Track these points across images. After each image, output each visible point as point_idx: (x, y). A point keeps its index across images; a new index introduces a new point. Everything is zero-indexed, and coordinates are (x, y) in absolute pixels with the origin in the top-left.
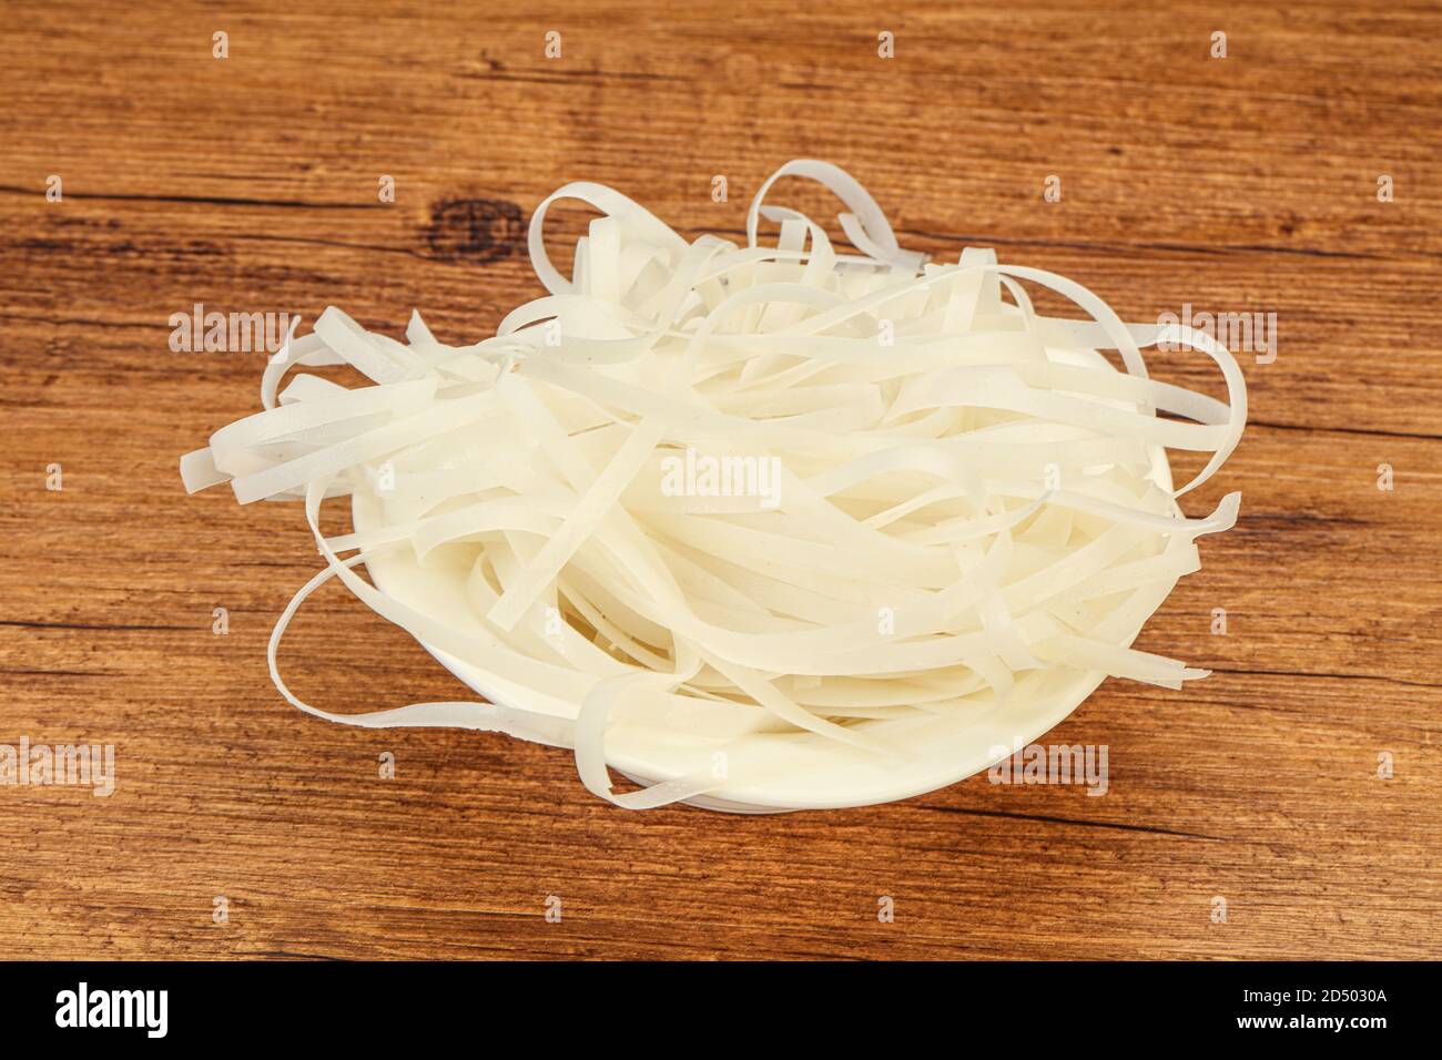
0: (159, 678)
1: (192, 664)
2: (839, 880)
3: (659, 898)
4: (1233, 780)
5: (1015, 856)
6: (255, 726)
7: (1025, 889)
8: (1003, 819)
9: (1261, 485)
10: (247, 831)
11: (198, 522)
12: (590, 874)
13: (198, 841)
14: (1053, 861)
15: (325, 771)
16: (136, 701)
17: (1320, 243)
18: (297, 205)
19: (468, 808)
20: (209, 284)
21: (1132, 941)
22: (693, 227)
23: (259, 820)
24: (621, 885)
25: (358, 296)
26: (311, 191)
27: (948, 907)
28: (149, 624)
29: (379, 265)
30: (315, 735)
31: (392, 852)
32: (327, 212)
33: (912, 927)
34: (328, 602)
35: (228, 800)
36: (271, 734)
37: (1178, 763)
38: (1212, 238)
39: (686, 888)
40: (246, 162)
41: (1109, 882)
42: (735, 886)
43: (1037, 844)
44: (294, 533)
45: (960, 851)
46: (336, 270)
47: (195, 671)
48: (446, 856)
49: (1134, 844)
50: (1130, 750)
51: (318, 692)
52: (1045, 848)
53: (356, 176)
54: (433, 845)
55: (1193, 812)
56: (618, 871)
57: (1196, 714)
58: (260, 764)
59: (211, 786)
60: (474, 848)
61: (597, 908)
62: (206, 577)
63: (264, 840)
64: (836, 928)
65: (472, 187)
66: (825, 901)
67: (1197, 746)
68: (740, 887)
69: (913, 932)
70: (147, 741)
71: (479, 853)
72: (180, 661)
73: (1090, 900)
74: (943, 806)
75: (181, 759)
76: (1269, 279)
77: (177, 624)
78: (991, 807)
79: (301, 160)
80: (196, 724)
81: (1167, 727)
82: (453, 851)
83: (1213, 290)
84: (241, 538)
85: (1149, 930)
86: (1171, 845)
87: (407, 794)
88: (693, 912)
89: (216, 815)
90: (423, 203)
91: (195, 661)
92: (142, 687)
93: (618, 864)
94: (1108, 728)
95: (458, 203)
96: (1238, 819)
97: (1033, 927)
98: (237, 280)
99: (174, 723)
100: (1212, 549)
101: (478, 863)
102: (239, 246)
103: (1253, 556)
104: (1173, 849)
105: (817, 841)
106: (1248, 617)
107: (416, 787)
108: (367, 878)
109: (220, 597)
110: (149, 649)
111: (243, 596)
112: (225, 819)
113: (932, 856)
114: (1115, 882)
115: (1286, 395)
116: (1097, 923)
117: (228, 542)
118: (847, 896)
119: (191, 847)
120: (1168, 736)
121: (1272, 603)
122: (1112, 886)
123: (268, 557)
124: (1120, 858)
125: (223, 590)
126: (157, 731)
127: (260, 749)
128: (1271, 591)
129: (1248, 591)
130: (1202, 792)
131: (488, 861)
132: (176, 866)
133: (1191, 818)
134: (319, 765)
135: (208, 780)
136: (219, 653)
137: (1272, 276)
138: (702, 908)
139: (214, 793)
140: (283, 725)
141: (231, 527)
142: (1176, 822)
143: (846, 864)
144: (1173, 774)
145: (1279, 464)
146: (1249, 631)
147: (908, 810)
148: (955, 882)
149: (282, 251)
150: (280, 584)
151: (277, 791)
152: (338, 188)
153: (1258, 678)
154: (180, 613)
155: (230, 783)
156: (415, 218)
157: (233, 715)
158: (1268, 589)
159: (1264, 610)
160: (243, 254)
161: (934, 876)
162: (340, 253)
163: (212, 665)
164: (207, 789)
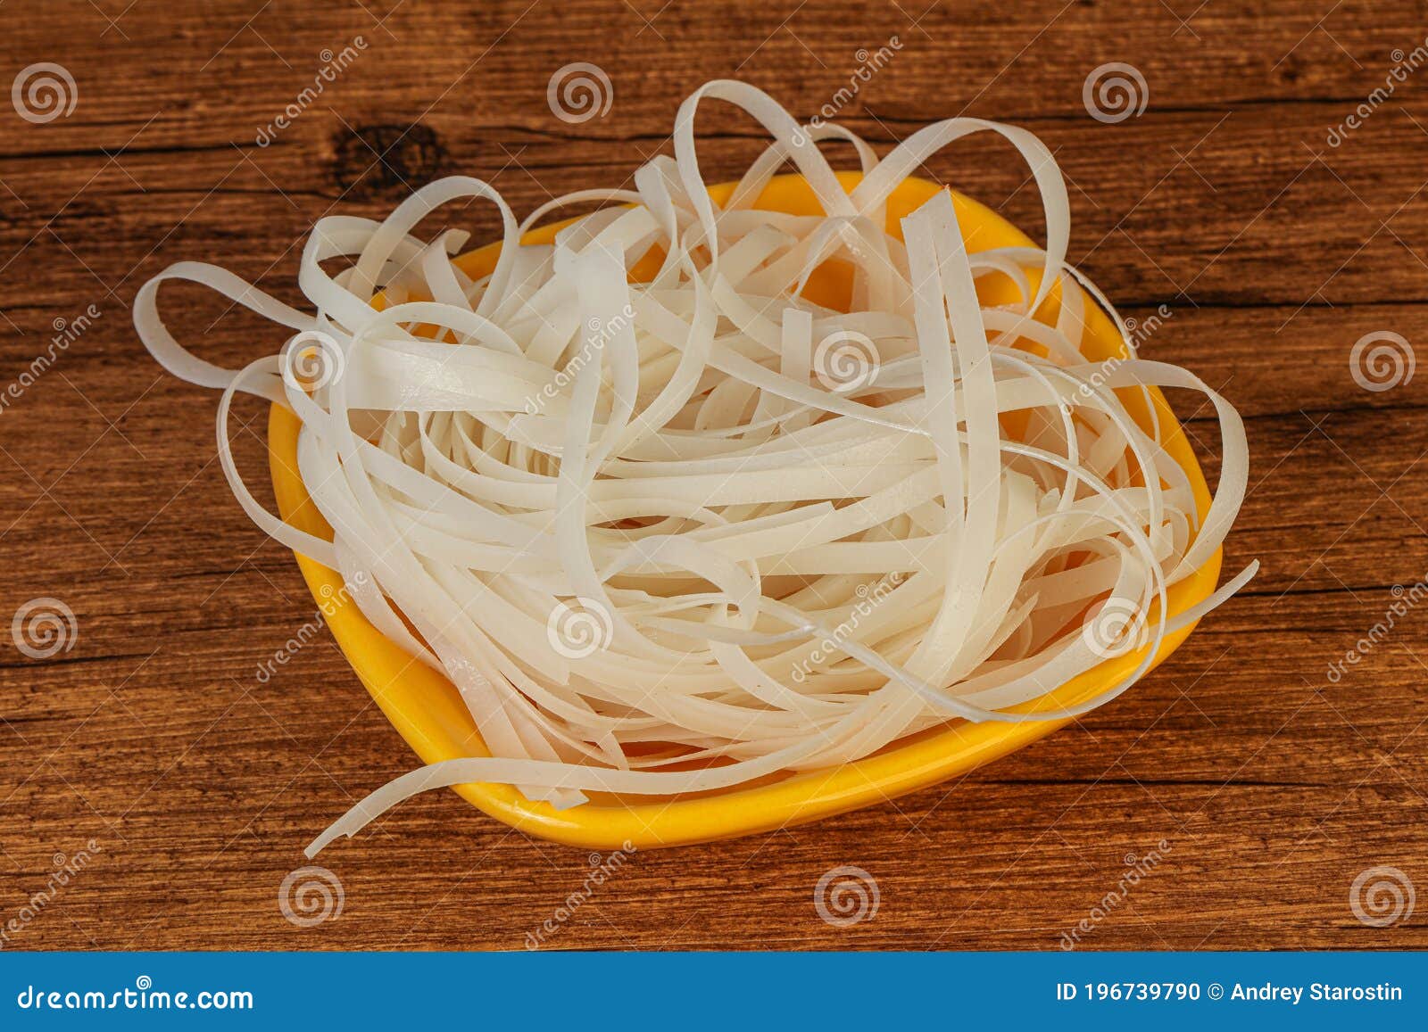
0: (112, 717)
1: (147, 697)
2: (906, 875)
3: (709, 916)
4: (1324, 717)
5: (1097, 827)
6: (228, 762)
7: (1114, 865)
8: (1077, 787)
9: (1305, 374)
10: (238, 885)
11: (127, 532)
12: (629, 896)
13: (185, 902)
14: (1139, 829)
15: (315, 806)
16: (90, 746)
17: (1329, 88)
18: (181, 150)
19: (482, 833)
20: (96, 251)
21: (1240, 912)
22: (629, 134)
23: (250, 870)
24: (665, 905)
25: (267, 250)
26: (193, 132)
27: (1031, 893)
28: (90, 655)
29: (283, 211)
30: (298, 766)
31: (405, 893)
32: (214, 155)
33: (996, 921)
34: (288, 610)
35: (212, 850)
36: (247, 769)
37: (1261, 703)
38: (1209, 93)
39: (738, 901)
40: (115, 105)
41: (1205, 847)
42: (793, 894)
43: (1119, 811)
44: (237, 534)
45: (1037, 829)
46: (237, 222)
47: (153, 705)
48: (465, 892)
49: (1226, 800)
50: (1205, 694)
51: (294, 717)
52: (1129, 816)
53: (242, 110)
54: (449, 879)
55: (1285, 758)
56: (660, 890)
57: (1271, 645)
58: (241, 806)
59: (189, 837)
60: (495, 879)
61: (642, 934)
62: (147, 593)
63: (259, 893)
64: (911, 931)
65: (374, 110)
66: (895, 901)
67: (1279, 680)
68: (799, 894)
69: (997, 927)
70: (110, 791)
71: (501, 884)
72: (132, 695)
73: (1187, 869)
74: (1010, 778)
75: (151, 809)
76: (1278, 136)
77: (122, 652)
78: (1061, 775)
79: (177, 97)
80: (161, 767)
81: (1243, 663)
82: (473, 885)
83: (1218, 153)
84: (178, 545)
85: (1257, 898)
86: (1267, 798)
87: (412, 824)
88: (751, 928)
89: (201, 870)
90: (322, 135)
91: (149, 693)
92: (94, 730)
93: (660, 883)
94: (1178, 671)
95: (362, 131)
96: (1336, 761)
97: (1129, 908)
98: (127, 244)
99: (137, 767)
100: (1261, 453)
101: (502, 896)
102: (122, 204)
103: (1309, 456)
104: (1270, 802)
105: (876, 833)
106: (1313, 527)
107: (420, 815)
108: (382, 926)
109: (165, 615)
110: (95, 683)
111: (192, 613)
112: (212, 873)
113: (1005, 837)
114: (1212, 846)
115: (1316, 269)
116: (1198, 895)
117: (163, 551)
118: (919, 892)
119: (179, 908)
120: (1245, 673)
121: (1337, 509)
122: (1209, 852)
123: (213, 564)
124: (1214, 819)
125: (168, 607)
126: (119, 778)
127: (238, 789)
128: (1333, 496)
129: (1308, 497)
130: (1292, 734)
131: (513, 892)
132: (165, 932)
133: (1285, 765)
134: (308, 800)
135: (186, 830)
136: (175, 681)
137: (1281, 131)
138: (759, 922)
139: (195, 844)
140: (260, 757)
141: (166, 533)
142: (1268, 770)
143: (912, 855)
144: (1257, 717)
145: (1321, 348)
146: (1317, 544)
147: (970, 787)
148: (1036, 864)
149: (172, 206)
150: (230, 595)
151: (265, 835)
152: (225, 125)
153: (1336, 597)
154: (124, 639)
155: (211, 830)
156: (316, 153)
157: (201, 751)
158: (1330, 493)
159: (1328, 517)
160: (129, 212)
161: (1009, 860)
162: (238, 201)
163: (168, 695)
164: (185, 840)
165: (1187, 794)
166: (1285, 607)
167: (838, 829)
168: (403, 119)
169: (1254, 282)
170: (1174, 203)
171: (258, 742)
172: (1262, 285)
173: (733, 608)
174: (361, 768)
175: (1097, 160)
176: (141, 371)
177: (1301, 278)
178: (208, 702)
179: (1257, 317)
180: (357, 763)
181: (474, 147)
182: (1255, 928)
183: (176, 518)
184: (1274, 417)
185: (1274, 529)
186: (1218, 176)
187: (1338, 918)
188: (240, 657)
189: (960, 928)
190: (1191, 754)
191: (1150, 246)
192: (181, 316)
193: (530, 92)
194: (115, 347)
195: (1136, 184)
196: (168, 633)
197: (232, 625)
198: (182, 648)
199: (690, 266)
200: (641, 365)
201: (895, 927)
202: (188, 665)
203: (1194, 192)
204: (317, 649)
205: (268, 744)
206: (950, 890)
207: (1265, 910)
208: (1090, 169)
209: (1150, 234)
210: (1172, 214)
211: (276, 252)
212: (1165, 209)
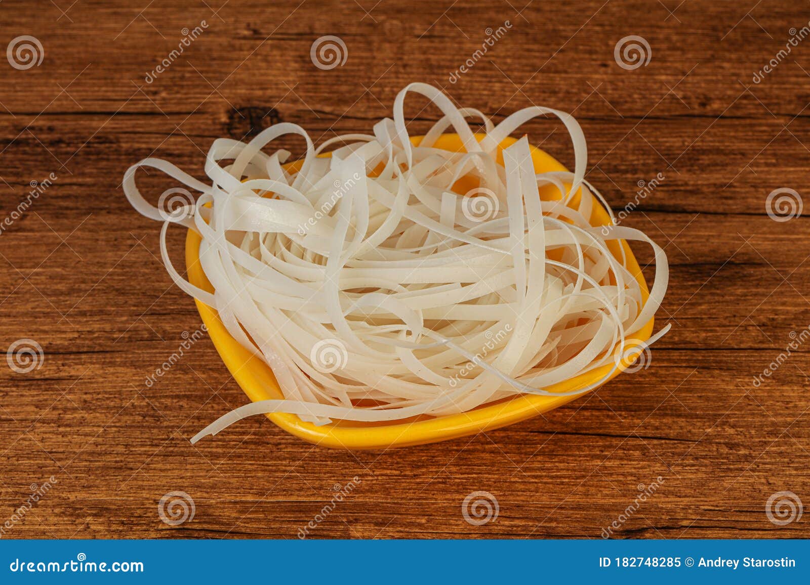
0: (101, 380)
1: (119, 371)
2: (489, 474)
3: (391, 488)
4: (702, 409)
5: (585, 456)
6: (157, 404)
7: (593, 474)
8: (577, 436)
9: (702, 246)
10: (158, 462)
11: (114, 293)
12: (351, 477)
13: (131, 469)
16: (89, 393)
17: (722, 111)
18: (153, 114)
19: (280, 444)
20: (108, 160)
21: (655, 500)
22: (374, 117)
23: (164, 456)
24: (369, 482)
25: (192, 163)
26: (159, 106)
27: (551, 486)
28: (92, 350)
30: (191, 407)
31: (240, 470)
32: (169, 117)
33: (533, 498)
35: (146, 445)
36: (166, 408)
37: (671, 401)
38: (663, 111)
39: (405, 482)
40: (122, 91)
41: (638, 468)
42: (433, 480)
43: (597, 449)
45: (555, 455)
46: (178, 149)
47: (122, 375)
48: (271, 471)
49: (650, 446)
50: (643, 395)
51: (190, 384)
52: (602, 451)
53: (184, 96)
54: (263, 465)
55: (681, 428)
56: (367, 475)
57: (678, 374)
58: (162, 425)
59: (135, 438)
60: (285, 466)
61: (357, 495)
62: (122, 322)
63: (168, 467)
65: (249, 100)
66: (483, 486)
67: (680, 391)
69: (533, 501)
70: (98, 415)
71: (288, 468)
72: (112, 370)
73: (629, 478)
75: (118, 424)
76: (695, 133)
77: (108, 349)
78: (569, 430)
79: (153, 89)
80: (124, 405)
81: (663, 382)
82: (274, 468)
83: (665, 139)
84: (139, 300)
85: (663, 494)
86: (671, 446)
87: (246, 437)
88: (411, 495)
89: (140, 454)
90: (222, 110)
91: (120, 369)
92: (92, 385)
93: (367, 471)
94: (630, 384)
95: (242, 109)
96: (707, 430)
97: (599, 495)
98: (123, 157)
99: (112, 404)
101: (288, 474)
102: (122, 138)
103: (702, 285)
104: (672, 448)
105: (476, 453)
106: (702, 319)
107: (250, 433)
108: (228, 485)
109: (130, 333)
110: (94, 364)
111: (143, 332)
112: (145, 456)
113: (540, 458)
114: (642, 468)
115: (711, 196)
116: (634, 491)
117: (132, 303)
118: (495, 482)
119: (128, 472)
120: (664, 387)
121: (714, 311)
122: (641, 470)
123: (154, 310)
124: (644, 455)
125: (132, 329)
126: (103, 409)
127: (161, 417)
128: (713, 304)
129: (700, 304)
130: (686, 416)
131: (294, 472)
132: (121, 483)
133: (681, 431)
134: (195, 424)
135: (134, 435)
136: (133, 365)
137: (697, 130)
138: (415, 493)
139: (138, 442)
140: (172, 403)
141: (133, 294)
142: (672, 433)
143: (493, 465)
144: (668, 407)
145: (711, 234)
146: (703, 327)
147: (524, 434)
148: (554, 472)
149: (146, 140)
150: (163, 325)
151: (173, 439)
152: (175, 104)
153: (711, 352)
154: (109, 343)
155: (146, 436)
156: (219, 119)
157: (144, 398)
158: (711, 303)
159: (710, 314)
160: (124, 142)
161: (542, 469)
162: (179, 139)
163: (130, 371)
164: (133, 440)
165: (632, 442)
166: (685, 356)
168: (263, 105)
169: (679, 201)
170: (642, 162)
171: (172, 395)
172: (684, 202)
173: (409, 333)
175: (605, 139)
176: (126, 217)
177: (703, 200)
179: (680, 218)
180: (220, 407)
182: (662, 508)
183: (138, 287)
184: (685, 265)
185: (682, 318)
186: (665, 150)
187: (703, 505)
189: (514, 501)
190: (634, 423)
191: (629, 182)
192: (147, 192)
193: (326, 95)
194: (114, 205)
195: (623, 152)
196: (131, 341)
198: (138, 349)
199: (398, 170)
200: (370, 217)
202: (140, 357)
203: (652, 157)
204: (204, 352)
205: (177, 396)
206: (511, 482)
207: (667, 499)
208: (601, 144)
209: (629, 176)
210: (640, 167)
211: (196, 164)
212: (638, 165)
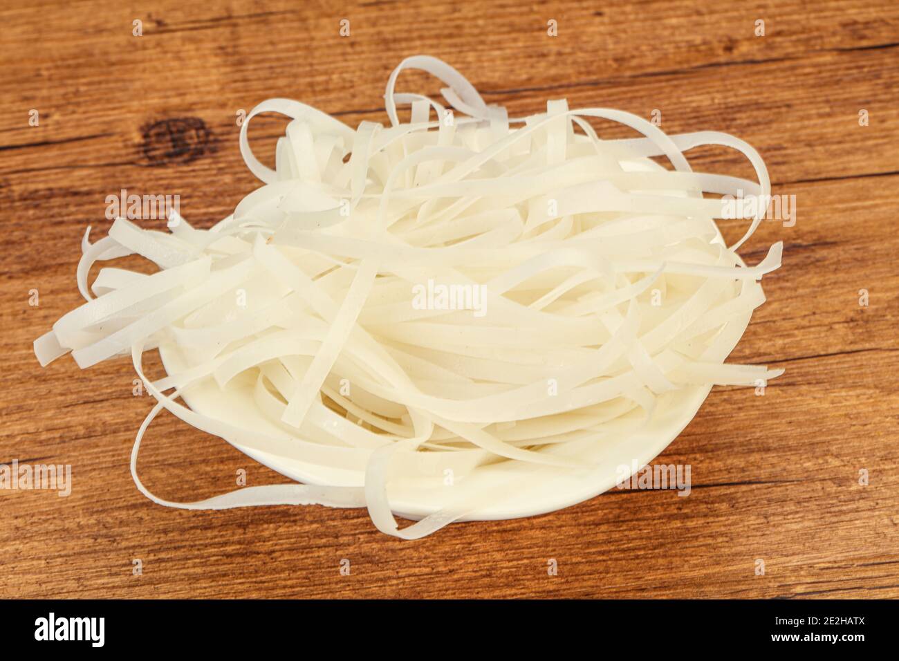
4: (795, 438)
5: (660, 518)
6: (109, 520)
7: (673, 540)
11: (32, 381)
12: (371, 583)
14: (687, 517)
15: (167, 543)
16: (21, 517)
17: (753, 55)
18: (46, 144)
19: (273, 552)
23: (129, 587)
24: (394, 588)
26: (54, 132)
27: (624, 562)
29: (113, 176)
30: (153, 518)
32: (68, 146)
33: (603, 581)
35: (104, 576)
36: (122, 523)
37: (754, 432)
38: (680, 63)
39: (440, 581)
41: (729, 525)
42: (474, 574)
43: (673, 506)
44: (102, 377)
45: (623, 522)
46: (85, 185)
48: (267, 589)
49: (739, 495)
50: (719, 430)
52: (680, 509)
53: (83, 116)
54: (256, 582)
55: (773, 465)
56: (389, 578)
57: (757, 397)
58: (119, 546)
59: (89, 569)
60: (285, 580)
62: (48, 418)
64: (551, 592)
65: (165, 111)
66: (539, 573)
67: (764, 418)
68: (477, 574)
70: (36, 544)
71: (289, 583)
73: (720, 540)
75: (62, 553)
76: (725, 85)
77: (36, 456)
79: (41, 111)
80: (67, 526)
81: (740, 409)
82: (271, 584)
83: (690, 99)
84: (66, 387)
85: (766, 555)
86: (765, 491)
87: (229, 549)
89: (98, 589)
90: (133, 128)
92: (23, 505)
93: (389, 573)
95: (158, 124)
96: (805, 465)
97: (686, 566)
98: (17, 204)
99: (52, 528)
101: (290, 590)
102: (13, 180)
104: (767, 494)
105: (522, 532)
106: (774, 322)
107: (233, 543)
109: (61, 431)
111: (78, 428)
112: (105, 590)
113: (603, 528)
114: (734, 524)
116: (729, 555)
117: (58, 391)
120: (742, 415)
121: (788, 310)
122: (732, 528)
123: (88, 397)
124: (733, 507)
125: (62, 426)
126: (41, 535)
127: (117, 536)
128: (785, 302)
129: (770, 304)
130: (776, 450)
131: (297, 587)
133: (773, 470)
134: (162, 540)
135: (86, 565)
137: (728, 82)
139: (92, 573)
140: (129, 515)
141: (57, 380)
142: (763, 475)
143: (546, 544)
144: (752, 441)
146: (777, 332)
148: (624, 544)
149: (44, 178)
150: (101, 415)
152: (72, 127)
153: (793, 364)
154: (36, 448)
155: (102, 564)
156: (131, 139)
157: (92, 514)
158: (782, 300)
159: (783, 315)
160: (17, 185)
161: (609, 542)
162: (84, 172)
164: (86, 571)
165: (715, 493)
167: (498, 531)
168: (183, 115)
171: (127, 506)
174: (194, 516)
178: (93, 483)
181: (228, 129)
183: (62, 370)
186: (691, 112)
188: (110, 453)
189: (581, 587)
190: (713, 467)
196: (64, 442)
197: (104, 434)
198: (74, 451)
201: (540, 590)
202: (78, 461)
205: (134, 506)
206: (572, 564)
